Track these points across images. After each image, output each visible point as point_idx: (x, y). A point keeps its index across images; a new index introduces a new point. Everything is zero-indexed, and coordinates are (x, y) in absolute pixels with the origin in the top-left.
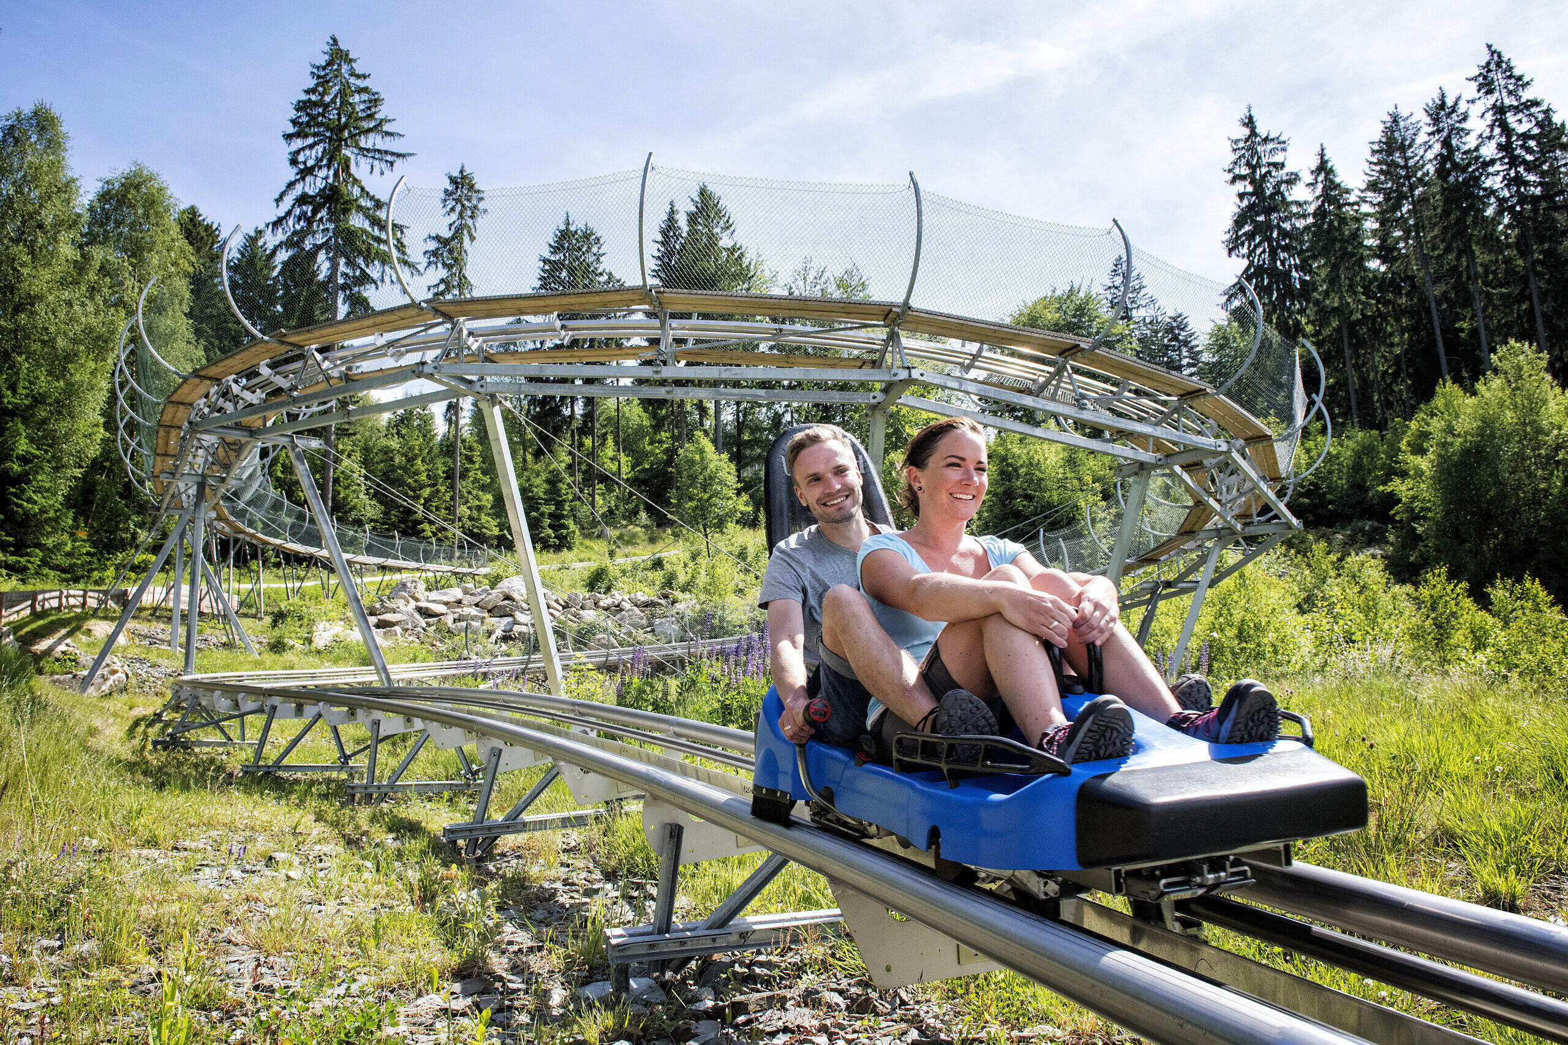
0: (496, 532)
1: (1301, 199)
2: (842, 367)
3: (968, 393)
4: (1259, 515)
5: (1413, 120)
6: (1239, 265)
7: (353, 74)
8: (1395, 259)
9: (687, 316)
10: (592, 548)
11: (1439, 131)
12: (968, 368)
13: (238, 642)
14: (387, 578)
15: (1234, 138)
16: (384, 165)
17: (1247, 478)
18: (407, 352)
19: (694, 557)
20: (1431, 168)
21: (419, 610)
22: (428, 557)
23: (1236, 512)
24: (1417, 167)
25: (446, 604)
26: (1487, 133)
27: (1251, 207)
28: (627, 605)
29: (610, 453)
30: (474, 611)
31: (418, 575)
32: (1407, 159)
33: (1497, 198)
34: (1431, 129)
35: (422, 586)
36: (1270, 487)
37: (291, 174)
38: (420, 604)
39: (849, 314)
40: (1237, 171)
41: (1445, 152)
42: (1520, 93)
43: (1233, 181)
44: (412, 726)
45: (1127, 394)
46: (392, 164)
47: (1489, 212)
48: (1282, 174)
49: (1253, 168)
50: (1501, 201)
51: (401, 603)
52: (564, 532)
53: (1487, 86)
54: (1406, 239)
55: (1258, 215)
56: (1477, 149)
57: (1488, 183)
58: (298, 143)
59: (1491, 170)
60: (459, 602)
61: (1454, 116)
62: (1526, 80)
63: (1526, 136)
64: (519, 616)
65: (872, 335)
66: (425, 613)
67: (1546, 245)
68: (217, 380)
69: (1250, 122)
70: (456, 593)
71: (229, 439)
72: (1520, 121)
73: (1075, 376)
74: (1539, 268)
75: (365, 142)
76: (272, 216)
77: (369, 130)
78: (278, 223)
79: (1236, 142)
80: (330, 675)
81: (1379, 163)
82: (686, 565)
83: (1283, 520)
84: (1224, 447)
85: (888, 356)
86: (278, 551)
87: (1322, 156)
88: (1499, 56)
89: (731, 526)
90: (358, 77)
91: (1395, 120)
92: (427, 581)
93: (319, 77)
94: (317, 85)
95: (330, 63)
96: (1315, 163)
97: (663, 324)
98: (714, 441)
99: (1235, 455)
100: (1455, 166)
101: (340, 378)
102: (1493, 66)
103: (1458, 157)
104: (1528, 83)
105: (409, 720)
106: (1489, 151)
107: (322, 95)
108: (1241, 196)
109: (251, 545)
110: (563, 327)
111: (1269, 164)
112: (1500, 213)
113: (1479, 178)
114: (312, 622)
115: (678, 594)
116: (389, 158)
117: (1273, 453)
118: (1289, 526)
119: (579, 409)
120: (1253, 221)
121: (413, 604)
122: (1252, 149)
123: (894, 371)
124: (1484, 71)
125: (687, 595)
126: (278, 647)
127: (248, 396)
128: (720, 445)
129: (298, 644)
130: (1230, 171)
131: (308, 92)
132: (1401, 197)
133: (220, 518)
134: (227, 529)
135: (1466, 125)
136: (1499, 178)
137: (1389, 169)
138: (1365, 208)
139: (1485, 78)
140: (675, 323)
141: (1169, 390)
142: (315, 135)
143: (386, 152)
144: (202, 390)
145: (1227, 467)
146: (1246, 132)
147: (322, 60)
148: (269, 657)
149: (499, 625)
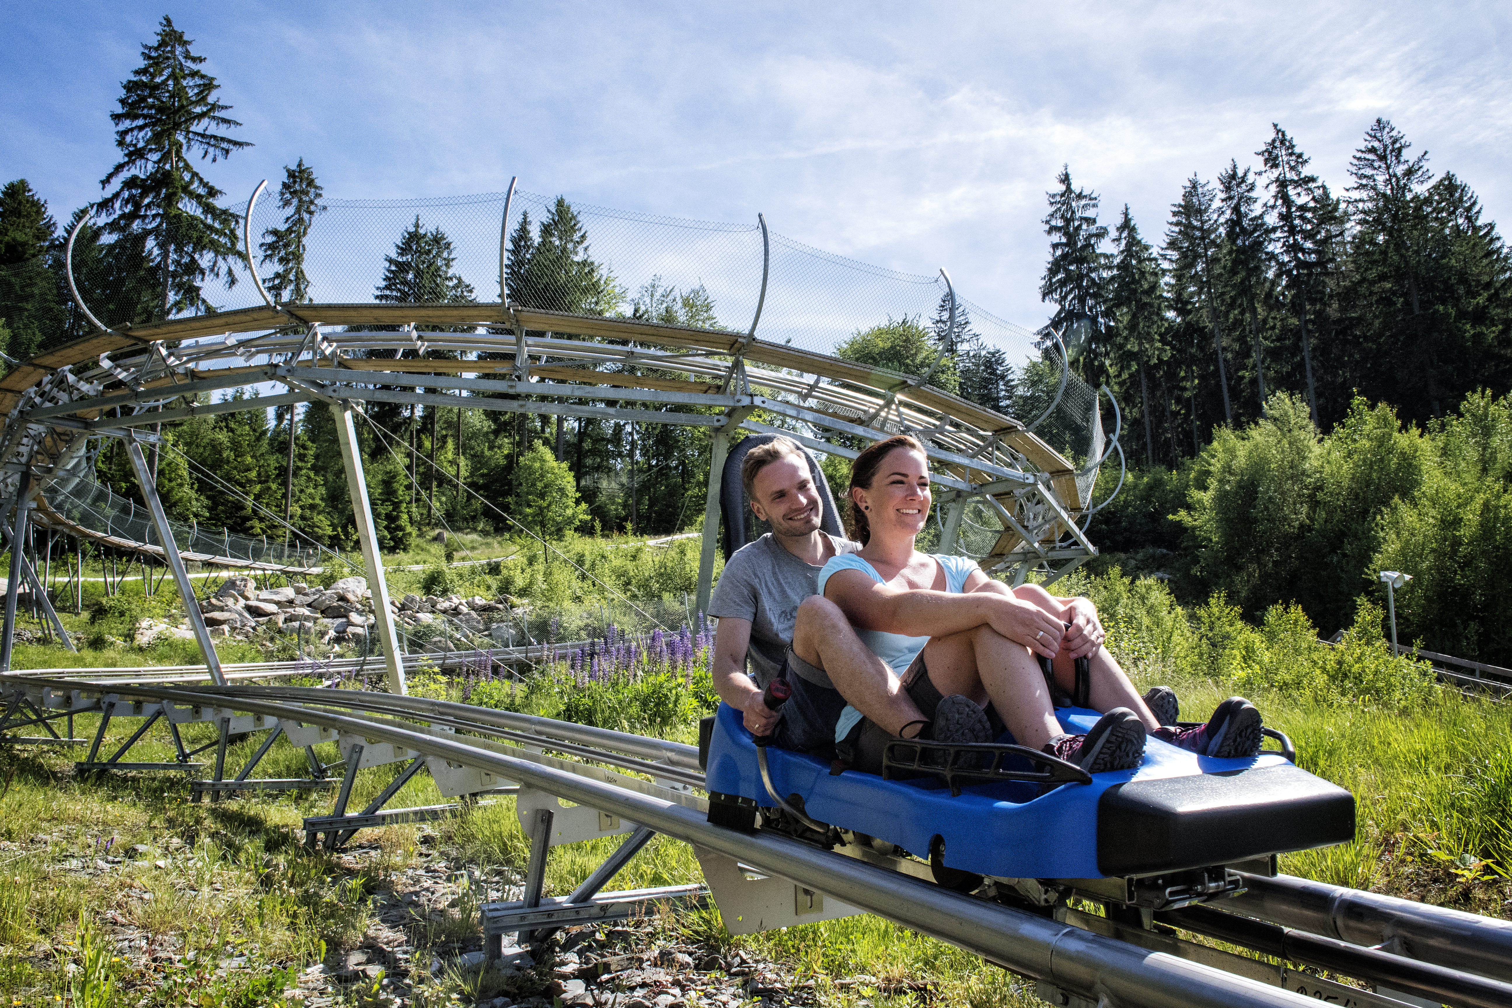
0: (329, 531)
1: (1109, 253)
2: (690, 391)
3: (806, 421)
4: (1062, 540)
5: (1210, 187)
6: (1052, 308)
7: (188, 56)
8: (1189, 312)
9: (542, 334)
10: (429, 551)
11: (1230, 198)
12: (805, 397)
13: (54, 637)
14: (214, 575)
15: (1052, 192)
16: (218, 152)
17: (1051, 507)
18: (258, 352)
19: (531, 563)
20: (1222, 230)
21: (249, 609)
22: (257, 555)
23: (1041, 537)
24: (1209, 231)
25: (278, 603)
26: (1271, 202)
27: (1064, 256)
28: (464, 609)
29: (450, 456)
30: (306, 612)
31: (246, 573)
32: (1203, 223)
33: (1277, 261)
34: (1223, 196)
35: (252, 584)
36: (1070, 516)
37: (119, 156)
38: (250, 603)
39: (697, 341)
40: (1053, 223)
41: (1235, 217)
42: (1300, 168)
43: (1049, 232)
44: (262, 725)
45: (948, 427)
46: (227, 151)
47: (1270, 274)
48: (1093, 229)
49: (1068, 221)
50: (1282, 264)
51: (230, 602)
52: (400, 534)
53: (1272, 161)
54: (1199, 293)
55: (1071, 264)
56: (1261, 216)
57: (1270, 248)
58: (127, 124)
59: (1273, 236)
60: (291, 602)
61: (1243, 185)
62: (1305, 157)
63: (1303, 208)
64: (354, 617)
65: (718, 363)
66: (255, 612)
67: (1318, 307)
68: (53, 370)
69: (1066, 179)
70: (289, 592)
71: (59, 429)
72: (1299, 194)
73: (902, 409)
74: (1310, 327)
75: (197, 127)
76: (99, 195)
77: (203, 115)
78: (105, 205)
79: (1054, 196)
80: (154, 674)
81: (1178, 224)
82: (523, 571)
83: (1081, 547)
84: (1031, 480)
85: (732, 382)
86: (97, 543)
87: (1126, 215)
88: (1283, 135)
89: (569, 533)
90: (194, 60)
91: (1194, 186)
92: (256, 578)
93: (150, 57)
94: (150, 66)
95: (163, 44)
96: (1120, 220)
97: (519, 341)
98: (555, 450)
99: (1041, 487)
100: (1243, 230)
101: (186, 374)
102: (1277, 144)
103: (1245, 223)
104: (1306, 161)
105: (259, 719)
106: (1272, 219)
107: (153, 76)
108: (1055, 246)
109: (69, 537)
110: (420, 338)
111: (1081, 219)
112: (1278, 276)
113: (1262, 243)
114: (134, 620)
115: (514, 600)
116: (225, 145)
117: (1075, 486)
118: (1086, 552)
119: (419, 412)
120: (1067, 271)
121: (242, 602)
122: (1067, 203)
123: (737, 397)
124: (1270, 148)
125: (526, 601)
126: (97, 643)
127: (85, 387)
128: (561, 453)
129: (120, 642)
130: (1047, 222)
131: (137, 73)
132: (1197, 256)
133: (39, 509)
134: (45, 520)
135: (1253, 194)
136: (1279, 244)
137: (1187, 230)
138: (1165, 265)
139: (1270, 153)
140: (531, 340)
141: (985, 426)
142: (145, 117)
143: (223, 139)
144: (35, 378)
145: (1035, 498)
146: (1063, 188)
147: (154, 41)
148: (88, 654)
149: (331, 625)
